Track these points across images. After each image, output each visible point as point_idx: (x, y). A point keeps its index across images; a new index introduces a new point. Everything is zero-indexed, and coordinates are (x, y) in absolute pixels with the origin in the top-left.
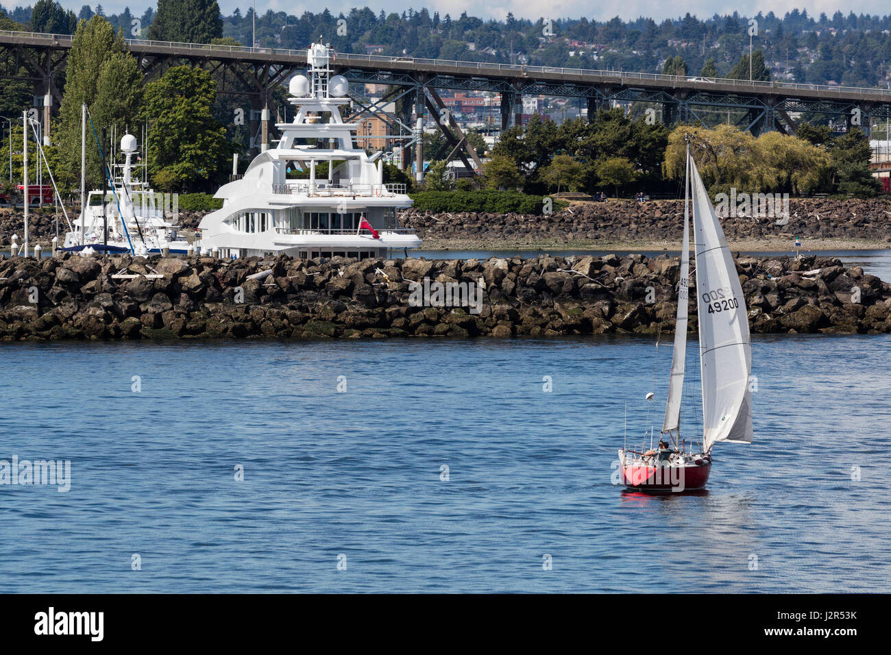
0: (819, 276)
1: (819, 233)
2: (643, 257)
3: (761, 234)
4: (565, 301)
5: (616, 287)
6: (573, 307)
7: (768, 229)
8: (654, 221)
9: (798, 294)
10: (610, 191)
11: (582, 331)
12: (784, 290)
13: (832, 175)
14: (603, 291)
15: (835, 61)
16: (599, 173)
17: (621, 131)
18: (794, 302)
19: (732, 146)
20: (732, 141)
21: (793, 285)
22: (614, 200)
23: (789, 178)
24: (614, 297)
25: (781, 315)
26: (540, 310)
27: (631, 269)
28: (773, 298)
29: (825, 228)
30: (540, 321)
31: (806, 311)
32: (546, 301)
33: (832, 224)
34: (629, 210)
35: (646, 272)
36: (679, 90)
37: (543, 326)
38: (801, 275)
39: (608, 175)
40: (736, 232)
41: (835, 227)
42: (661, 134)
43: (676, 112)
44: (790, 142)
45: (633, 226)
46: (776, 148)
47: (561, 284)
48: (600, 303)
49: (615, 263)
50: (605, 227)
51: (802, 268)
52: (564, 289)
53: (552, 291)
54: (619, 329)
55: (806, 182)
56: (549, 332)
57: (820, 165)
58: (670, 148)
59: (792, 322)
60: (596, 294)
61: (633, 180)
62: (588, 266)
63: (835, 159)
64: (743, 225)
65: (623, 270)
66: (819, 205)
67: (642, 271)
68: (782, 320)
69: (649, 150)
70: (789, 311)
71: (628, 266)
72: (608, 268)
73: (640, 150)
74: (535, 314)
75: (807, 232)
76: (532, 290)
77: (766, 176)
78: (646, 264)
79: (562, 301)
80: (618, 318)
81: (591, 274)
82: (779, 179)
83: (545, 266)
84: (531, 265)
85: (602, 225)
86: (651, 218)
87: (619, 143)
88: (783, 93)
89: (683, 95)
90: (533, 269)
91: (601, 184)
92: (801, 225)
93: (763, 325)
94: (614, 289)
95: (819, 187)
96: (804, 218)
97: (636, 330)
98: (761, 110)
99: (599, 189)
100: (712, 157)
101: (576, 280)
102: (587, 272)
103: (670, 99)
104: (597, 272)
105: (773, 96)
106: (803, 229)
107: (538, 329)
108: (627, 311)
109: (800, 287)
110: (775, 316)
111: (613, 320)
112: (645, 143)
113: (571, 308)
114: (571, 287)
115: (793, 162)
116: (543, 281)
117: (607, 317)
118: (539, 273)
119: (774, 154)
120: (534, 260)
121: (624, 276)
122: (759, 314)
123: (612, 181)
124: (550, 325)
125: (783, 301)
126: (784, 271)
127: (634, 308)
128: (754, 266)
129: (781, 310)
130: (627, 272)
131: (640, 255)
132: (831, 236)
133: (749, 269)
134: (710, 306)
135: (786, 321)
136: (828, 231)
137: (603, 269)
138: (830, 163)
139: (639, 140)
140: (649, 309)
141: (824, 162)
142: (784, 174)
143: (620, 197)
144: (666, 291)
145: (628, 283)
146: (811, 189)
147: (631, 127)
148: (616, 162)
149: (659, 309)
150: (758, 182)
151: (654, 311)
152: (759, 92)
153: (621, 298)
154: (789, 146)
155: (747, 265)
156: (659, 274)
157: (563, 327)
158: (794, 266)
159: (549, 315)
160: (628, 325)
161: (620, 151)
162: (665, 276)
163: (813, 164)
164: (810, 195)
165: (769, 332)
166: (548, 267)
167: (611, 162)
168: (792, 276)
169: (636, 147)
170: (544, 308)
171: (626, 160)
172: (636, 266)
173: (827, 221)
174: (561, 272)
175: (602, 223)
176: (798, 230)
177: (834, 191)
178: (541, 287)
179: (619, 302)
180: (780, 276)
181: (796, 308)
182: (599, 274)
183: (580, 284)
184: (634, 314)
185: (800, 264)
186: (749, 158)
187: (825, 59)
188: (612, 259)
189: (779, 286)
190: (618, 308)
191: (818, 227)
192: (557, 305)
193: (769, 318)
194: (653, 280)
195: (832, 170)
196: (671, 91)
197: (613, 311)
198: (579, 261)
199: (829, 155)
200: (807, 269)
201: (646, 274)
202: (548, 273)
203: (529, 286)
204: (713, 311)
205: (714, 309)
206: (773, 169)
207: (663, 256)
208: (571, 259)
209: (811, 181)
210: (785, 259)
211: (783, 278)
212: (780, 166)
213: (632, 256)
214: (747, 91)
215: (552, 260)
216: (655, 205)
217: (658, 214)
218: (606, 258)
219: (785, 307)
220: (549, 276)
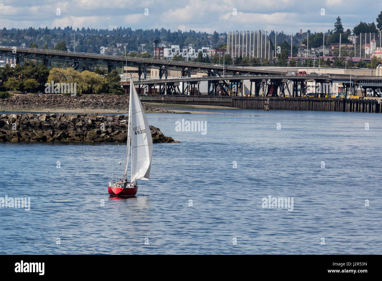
0: (126, 122)
1: (103, 107)
2: (64, 115)
3: (82, 107)
4: (37, 129)
5: (55, 125)
6: (40, 132)
7: (85, 105)
8: (44, 102)
9: (118, 129)
10: (29, 91)
11: (43, 140)
12: (113, 127)
13: (107, 86)
14: (50, 126)
15: (84, 45)
16: (25, 84)
17: (33, 69)
18: (117, 131)
19: (72, 76)
20: (72, 74)
21: (117, 125)
22: (30, 94)
23: (92, 87)
24: (54, 128)
25: (113, 136)
26: (28, 133)
27: (60, 119)
28: (110, 130)
29: (105, 105)
30: (28, 137)
31: (121, 135)
32: (30, 130)
33: (107, 104)
34: (35, 97)
35: (65, 120)
36: (49, 55)
37: (29, 138)
38: (119, 122)
39: (28, 85)
40: (73, 106)
41: (108, 105)
42: (47, 71)
43: (48, 63)
44: (92, 74)
45: (37, 103)
46: (87, 76)
47: (36, 124)
48: (49, 130)
49: (54, 116)
50: (27, 103)
51: (120, 119)
52: (36, 125)
53: (32, 126)
54: (56, 140)
55: (98, 89)
56: (32, 141)
57: (103, 83)
58: (50, 76)
59: (117, 139)
60: (48, 127)
61: (37, 87)
62: (45, 117)
63: (108, 81)
64: (76, 104)
65: (57, 119)
66: (103, 97)
67: (64, 120)
68: (113, 138)
69: (42, 76)
70: (115, 135)
71: (59, 118)
72: (52, 118)
73: (39, 76)
74: (26, 134)
75: (98, 106)
76: (25, 126)
77: (84, 86)
78: (65, 117)
79: (36, 130)
80: (55, 136)
81: (46, 120)
82: (88, 87)
83: (30, 117)
84: (25, 117)
85: (26, 103)
86: (43, 100)
87: (32, 73)
88: (86, 57)
89: (50, 57)
90: (26, 118)
91: (25, 88)
92: (96, 104)
93: (106, 139)
94: (54, 126)
95: (102, 91)
96: (97, 101)
97: (62, 140)
98: (78, 63)
99: (24, 90)
100: (65, 79)
101: (41, 122)
102: (45, 120)
103: (45, 58)
104: (48, 119)
105: (82, 58)
106: (97, 105)
107: (28, 139)
108: (59, 134)
109: (119, 126)
110: (110, 136)
111: (54, 137)
112: (41, 74)
113: (39, 132)
114: (39, 125)
115: (93, 82)
116: (29, 122)
117: (52, 136)
118: (28, 119)
119: (87, 79)
120: (26, 115)
121: (58, 121)
122: (105, 135)
123: (29, 87)
124: (32, 138)
125: (113, 131)
126: (113, 121)
127: (61, 133)
128: (103, 118)
129: (112, 134)
130: (58, 120)
131: (63, 114)
132: (107, 108)
133: (101, 119)
134: (136, 132)
135: (114, 138)
136: (106, 106)
137: (50, 119)
138: (106, 82)
139: (39, 72)
140: (67, 133)
141: (104, 82)
142: (90, 86)
143: (32, 93)
144: (72, 127)
145: (59, 123)
146: (99, 91)
147: (36, 68)
148: (31, 80)
149: (70, 133)
150: (81, 88)
151: (68, 134)
152: (77, 56)
153: (56, 129)
154: (92, 76)
155: (100, 118)
156: (70, 121)
157: (36, 139)
158: (117, 119)
159: (32, 134)
160: (59, 138)
161: (32, 76)
162: (72, 121)
163: (100, 82)
164: (99, 93)
165: (108, 142)
166: (31, 117)
167: (29, 80)
168: (116, 122)
169: (38, 75)
170: (29, 132)
171: (34, 80)
172: (62, 117)
173: (106, 103)
174: (35, 120)
175: (26, 102)
176: (95, 106)
177: (107, 92)
178: (29, 124)
179: (56, 130)
180: (112, 122)
181: (118, 134)
182: (49, 120)
183: (42, 124)
184: (61, 134)
185: (119, 118)
186: (78, 80)
187: (81, 45)
188: (53, 115)
189: (112, 126)
190: (56, 132)
191: (102, 105)
192: (34, 131)
193: (108, 137)
194: (68, 123)
195: (107, 84)
196: (46, 55)
197: (54, 134)
198: (42, 115)
199: (106, 79)
200: (121, 120)
201: (65, 121)
202: (30, 120)
203: (24, 124)
204: (137, 134)
205: (137, 133)
206: (86, 84)
207: (71, 114)
208: (39, 115)
209: (100, 88)
210: (113, 116)
211: (113, 123)
212: (89, 83)
213: (60, 114)
214: (73, 56)
215: (32, 115)
216: (45, 96)
217: (45, 99)
218: (51, 115)
219: (114, 133)
220: (31, 121)
